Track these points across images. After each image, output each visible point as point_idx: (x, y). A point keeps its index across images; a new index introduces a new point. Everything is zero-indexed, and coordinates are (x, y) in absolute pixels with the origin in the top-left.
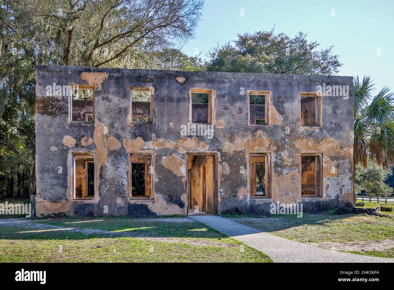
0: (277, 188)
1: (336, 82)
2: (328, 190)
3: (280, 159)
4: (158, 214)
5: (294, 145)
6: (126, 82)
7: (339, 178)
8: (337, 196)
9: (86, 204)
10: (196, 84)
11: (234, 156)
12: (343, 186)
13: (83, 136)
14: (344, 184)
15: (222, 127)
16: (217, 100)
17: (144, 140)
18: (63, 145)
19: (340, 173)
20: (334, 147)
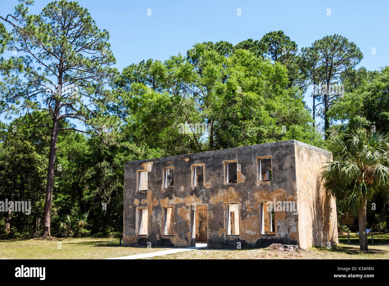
0: (243, 228)
1: (281, 146)
2: (279, 230)
3: (245, 207)
4: (175, 245)
5: (254, 196)
6: (161, 166)
7: (287, 220)
8: (286, 235)
9: (143, 238)
10: (195, 161)
11: (216, 206)
12: (290, 226)
13: (142, 199)
14: (291, 225)
15: (209, 187)
16: (206, 170)
17: (169, 199)
18: (134, 205)
19: (287, 216)
20: (282, 196)
